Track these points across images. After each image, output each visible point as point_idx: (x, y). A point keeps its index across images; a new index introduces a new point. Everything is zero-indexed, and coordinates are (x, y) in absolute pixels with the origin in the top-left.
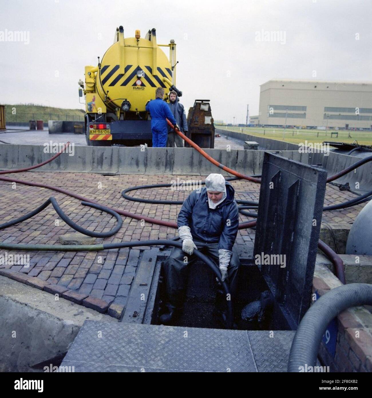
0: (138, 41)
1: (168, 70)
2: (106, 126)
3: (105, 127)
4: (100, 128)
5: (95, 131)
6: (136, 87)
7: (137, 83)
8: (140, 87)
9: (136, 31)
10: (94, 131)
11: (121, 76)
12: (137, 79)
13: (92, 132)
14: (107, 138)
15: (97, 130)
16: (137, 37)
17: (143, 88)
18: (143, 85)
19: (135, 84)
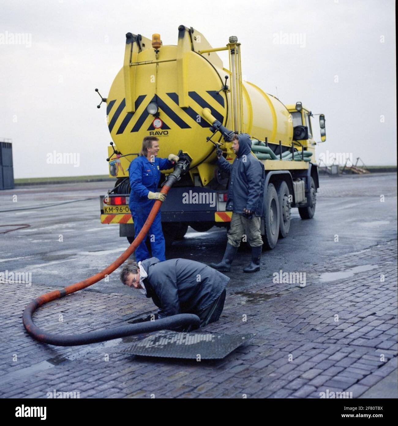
0: (157, 52)
1: (215, 95)
2: (125, 200)
3: (124, 202)
4: (116, 203)
5: (112, 209)
6: (155, 131)
7: (155, 124)
8: (161, 130)
9: (153, 35)
10: (109, 209)
11: (130, 115)
12: (154, 118)
13: (108, 210)
14: (127, 222)
15: (114, 207)
16: (156, 45)
17: (166, 133)
18: (164, 126)
19: (152, 127)
